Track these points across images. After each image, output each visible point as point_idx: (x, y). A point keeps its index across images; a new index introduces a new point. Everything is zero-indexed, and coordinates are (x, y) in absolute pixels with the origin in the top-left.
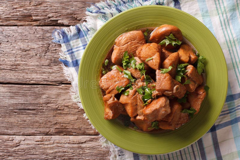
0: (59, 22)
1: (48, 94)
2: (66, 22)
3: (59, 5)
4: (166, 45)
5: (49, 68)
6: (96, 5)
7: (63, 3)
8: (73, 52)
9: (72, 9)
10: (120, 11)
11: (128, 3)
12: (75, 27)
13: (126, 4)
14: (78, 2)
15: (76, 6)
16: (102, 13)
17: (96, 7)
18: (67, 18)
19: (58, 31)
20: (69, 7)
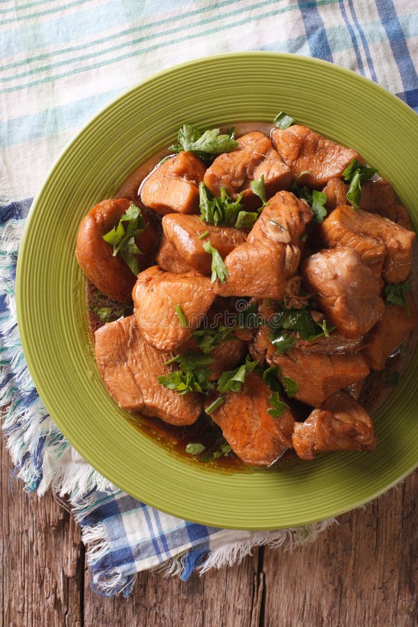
0: (70, 573)
1: (292, 614)
2: (71, 554)
3: (19, 573)
4: (141, 253)
5: (209, 609)
6: (18, 463)
7: (13, 559)
8: (163, 538)
9: (30, 535)
10: (34, 394)
11: (13, 367)
12: (86, 529)
13: (14, 372)
14: (11, 514)
15: (19, 521)
16: (40, 449)
17: (23, 463)
18: (58, 548)
19: (96, 578)
20: (26, 543)
